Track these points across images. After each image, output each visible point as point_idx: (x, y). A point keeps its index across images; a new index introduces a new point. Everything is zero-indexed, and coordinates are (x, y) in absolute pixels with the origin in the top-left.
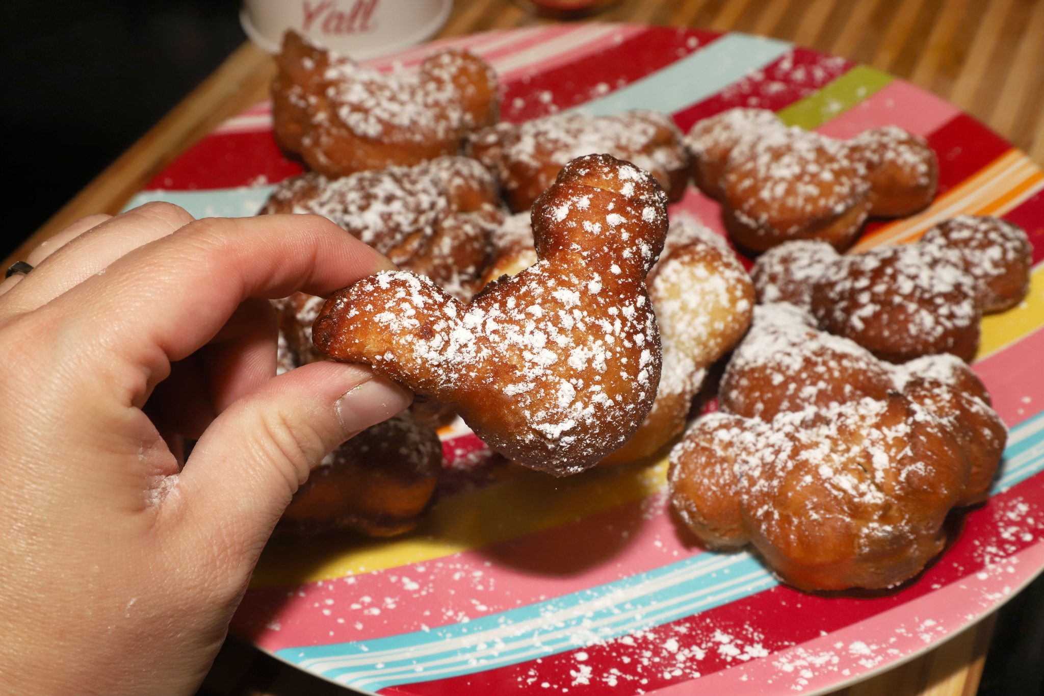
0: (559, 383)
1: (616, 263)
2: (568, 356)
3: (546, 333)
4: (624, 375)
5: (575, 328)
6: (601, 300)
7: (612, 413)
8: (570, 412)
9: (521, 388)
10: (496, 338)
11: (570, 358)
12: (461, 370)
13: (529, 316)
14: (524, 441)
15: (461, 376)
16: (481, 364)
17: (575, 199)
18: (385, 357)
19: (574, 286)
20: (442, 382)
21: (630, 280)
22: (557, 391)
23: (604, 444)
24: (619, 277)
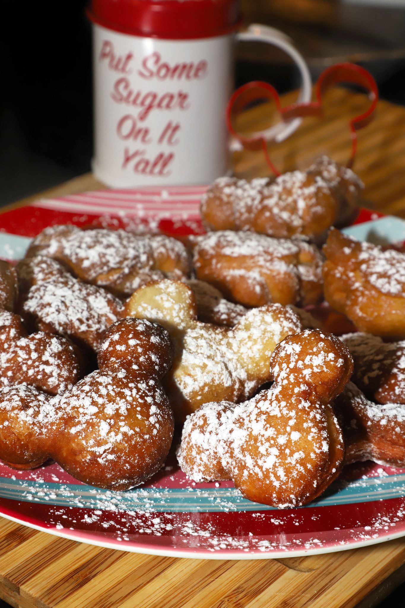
0: (100, 422)
1: (136, 364)
2: (104, 408)
3: (91, 397)
4: (139, 417)
5: (108, 395)
6: (125, 381)
7: (135, 439)
8: (108, 438)
9: (79, 428)
10: (65, 405)
11: (106, 409)
12: (48, 426)
13: (82, 391)
14: (86, 461)
15: (48, 430)
16: (58, 421)
17: (112, 337)
18: (4, 425)
19: (109, 375)
20: (37, 434)
21: (144, 372)
22: (99, 427)
23: (136, 461)
24: (137, 370)
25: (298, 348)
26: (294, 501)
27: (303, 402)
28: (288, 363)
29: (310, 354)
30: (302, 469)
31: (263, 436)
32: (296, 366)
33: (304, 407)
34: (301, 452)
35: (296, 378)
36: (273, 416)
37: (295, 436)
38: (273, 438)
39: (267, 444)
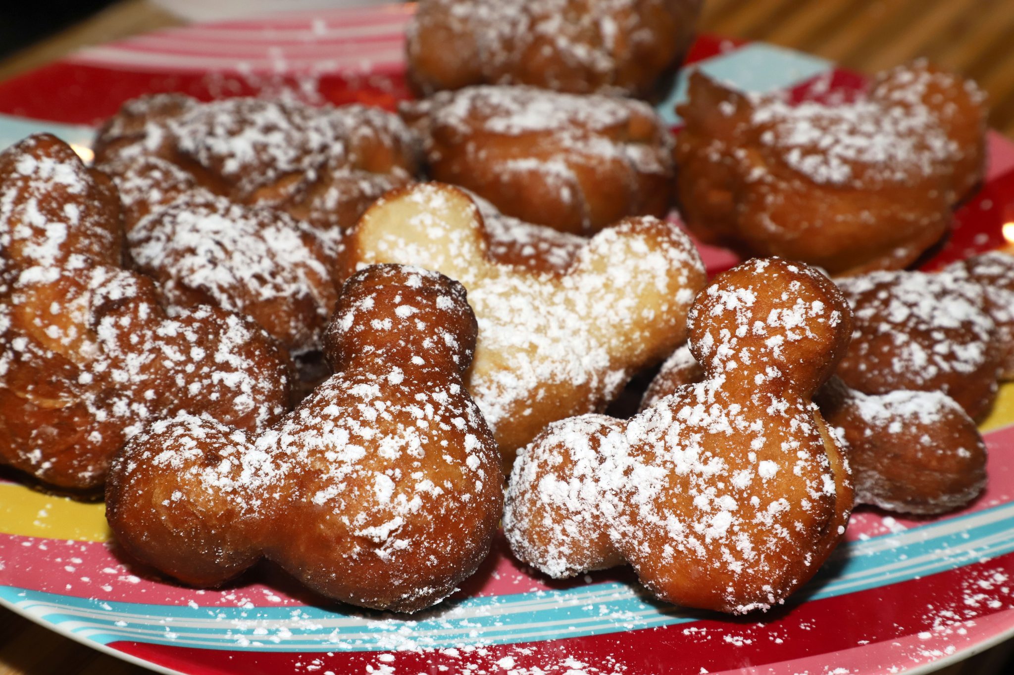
0: (373, 476)
1: (417, 354)
2: (377, 448)
3: (346, 427)
4: (448, 459)
5: (379, 420)
6: (406, 389)
7: (445, 504)
8: (394, 507)
9: (332, 492)
10: (294, 449)
11: (380, 449)
12: (263, 494)
13: (325, 417)
14: (350, 557)
15: (264, 501)
16: (283, 481)
17: (358, 304)
18: (173, 498)
19: (372, 381)
20: (243, 512)
21: (437, 369)
22: (372, 486)
23: (449, 548)
24: (423, 367)
25: (749, 296)
26: (771, 597)
27: (775, 401)
28: (733, 328)
29: (776, 306)
30: (785, 533)
31: (700, 475)
32: (750, 331)
33: (779, 411)
34: (782, 500)
35: (754, 356)
36: (718, 434)
37: (768, 469)
38: (721, 478)
39: (712, 491)
